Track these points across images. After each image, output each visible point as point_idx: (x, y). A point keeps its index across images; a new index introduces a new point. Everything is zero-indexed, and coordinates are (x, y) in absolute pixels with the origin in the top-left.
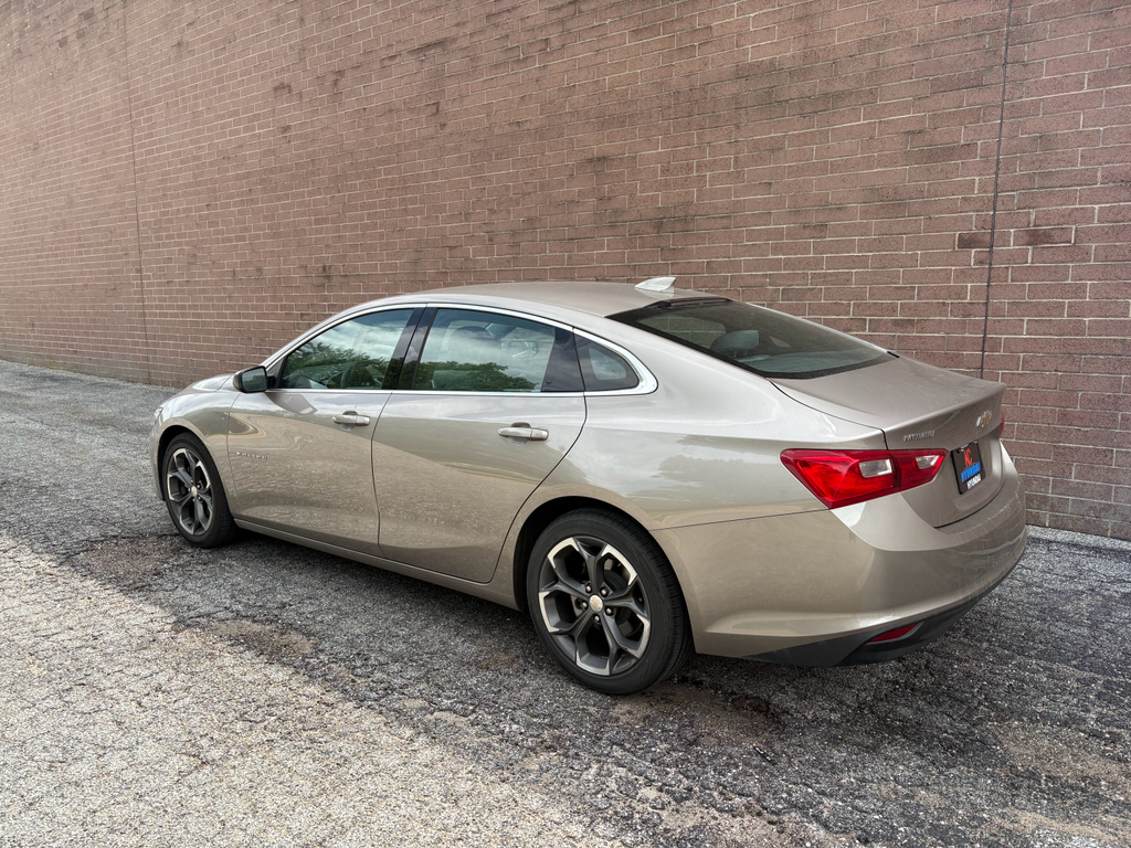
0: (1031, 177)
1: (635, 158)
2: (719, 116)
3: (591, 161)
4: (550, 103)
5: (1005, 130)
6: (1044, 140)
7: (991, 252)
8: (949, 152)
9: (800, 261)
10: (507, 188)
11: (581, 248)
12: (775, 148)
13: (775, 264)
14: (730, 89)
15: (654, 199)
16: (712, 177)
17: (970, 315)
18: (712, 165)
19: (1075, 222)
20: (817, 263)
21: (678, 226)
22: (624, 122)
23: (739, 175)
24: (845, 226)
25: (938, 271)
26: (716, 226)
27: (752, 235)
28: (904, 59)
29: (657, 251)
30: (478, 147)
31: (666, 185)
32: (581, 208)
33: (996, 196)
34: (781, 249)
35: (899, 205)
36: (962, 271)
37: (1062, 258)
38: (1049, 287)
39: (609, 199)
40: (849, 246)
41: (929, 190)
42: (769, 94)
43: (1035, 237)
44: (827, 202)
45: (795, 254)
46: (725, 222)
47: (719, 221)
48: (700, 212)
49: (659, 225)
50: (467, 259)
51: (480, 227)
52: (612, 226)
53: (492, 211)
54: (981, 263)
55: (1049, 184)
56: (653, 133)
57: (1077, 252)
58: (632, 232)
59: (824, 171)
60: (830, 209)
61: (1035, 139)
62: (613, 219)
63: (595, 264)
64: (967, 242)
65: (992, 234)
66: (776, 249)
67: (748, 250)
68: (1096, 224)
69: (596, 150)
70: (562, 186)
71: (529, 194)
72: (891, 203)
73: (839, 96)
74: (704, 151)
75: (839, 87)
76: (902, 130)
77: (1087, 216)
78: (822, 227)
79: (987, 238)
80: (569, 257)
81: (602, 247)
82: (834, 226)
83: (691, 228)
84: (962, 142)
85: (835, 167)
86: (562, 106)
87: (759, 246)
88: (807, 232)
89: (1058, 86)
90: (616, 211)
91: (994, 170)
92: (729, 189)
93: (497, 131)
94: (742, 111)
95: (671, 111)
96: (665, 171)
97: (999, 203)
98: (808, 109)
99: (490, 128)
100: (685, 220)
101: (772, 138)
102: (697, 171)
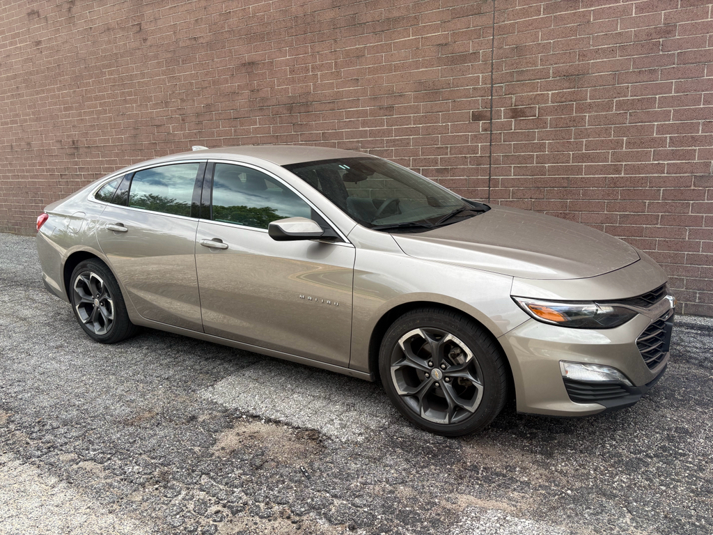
0: (511, 74)
1: (272, 63)
2: (324, 34)
3: (244, 65)
4: (214, 24)
5: (495, 43)
6: (519, 50)
7: (491, 123)
8: (464, 58)
9: (379, 131)
10: (191, 84)
11: (242, 125)
12: (359, 56)
13: (363, 134)
14: (329, 15)
15: (287, 91)
16: (322, 75)
17: (480, 164)
18: (321, 67)
19: (538, 103)
20: (389, 132)
21: (303, 109)
22: (264, 38)
23: (338, 73)
24: (405, 107)
25: (461, 136)
26: (326, 109)
27: (349, 114)
29: (291, 126)
30: (169, 55)
31: (293, 81)
32: (240, 97)
33: (492, 87)
34: (367, 123)
35: (436, 93)
36: (475, 136)
37: (532, 126)
38: (525, 145)
39: (258, 90)
40: (407, 121)
41: (453, 83)
42: (354, 18)
43: (516, 113)
44: (393, 91)
45: (376, 127)
46: (331, 105)
47: (328, 105)
48: (316, 99)
49: (290, 109)
50: (169, 133)
51: (176, 111)
52: (261, 109)
53: (182, 100)
54: (486, 130)
55: (523, 78)
56: (283, 45)
57: (540, 123)
58: (274, 113)
59: (390, 71)
60: (395, 96)
61: (513, 49)
62: (261, 105)
63: (252, 135)
64: (477, 117)
65: (491, 111)
66: (364, 124)
67: (347, 125)
68: (550, 104)
69: (247, 57)
70: (227, 83)
71: (206, 88)
72: (431, 92)
73: (396, 20)
74: (316, 57)
75: (396, 14)
76: (435, 44)
77: (544, 98)
78: (391, 108)
79: (488, 114)
80: (235, 131)
81: (255, 123)
82: (398, 108)
83: (310, 110)
84: (471, 51)
85: (396, 68)
86: (223, 27)
87: (353, 121)
88: (382, 111)
89: (525, 13)
90: (263, 99)
91: (490, 70)
92: (333, 83)
93: (181, 44)
94: (337, 30)
95: (293, 30)
96: (292, 71)
97: (494, 91)
98: (378, 29)
99: (177, 42)
100: (306, 105)
101: (357, 48)
102: (312, 71)
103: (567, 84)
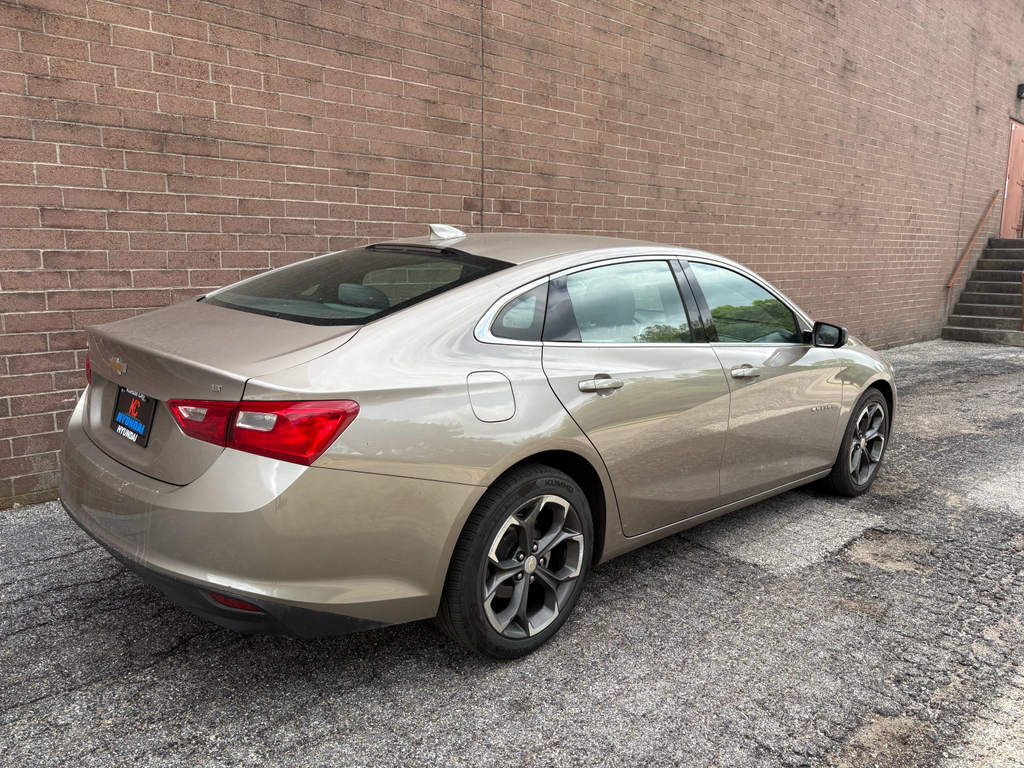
0: (500, 160)
1: (106, 28)
5: (485, 120)
6: (505, 134)
7: (482, 215)
8: (454, 127)
9: (347, 209)
12: (312, 79)
13: (320, 210)
15: (149, 101)
16: (237, 92)
18: (235, 76)
19: (521, 198)
20: (362, 212)
21: (194, 147)
23: (272, 99)
24: (385, 178)
26: (249, 156)
27: (294, 174)
28: (419, 31)
29: (162, 178)
31: (167, 84)
33: (483, 171)
34: (327, 194)
35: (425, 166)
37: (516, 224)
39: (57, 80)
40: (389, 198)
41: (444, 157)
42: (302, 13)
43: (504, 207)
44: (367, 150)
45: (341, 201)
46: (260, 152)
47: (252, 151)
48: (224, 134)
49: (161, 140)
52: (70, 126)
54: (477, 223)
55: (509, 168)
57: (521, 220)
58: (112, 141)
59: (363, 118)
60: (370, 158)
61: (500, 131)
62: (70, 115)
64: (468, 206)
65: (482, 201)
66: (322, 194)
67: (291, 191)
68: (530, 201)
72: (419, 162)
73: (371, 44)
74: (223, 53)
75: (369, 35)
76: (422, 97)
77: (526, 194)
78: (365, 175)
79: (479, 204)
81: (51, 156)
82: (376, 177)
83: (213, 154)
84: (461, 121)
85: (371, 117)
87: (303, 187)
88: (351, 178)
89: (510, 94)
90: (74, 104)
91: (480, 150)
92: (262, 113)
94: (270, 20)
96: (164, 64)
97: (485, 177)
98: (343, 47)
100: (203, 139)
101: (309, 66)
102: (214, 78)
103: (542, 183)
